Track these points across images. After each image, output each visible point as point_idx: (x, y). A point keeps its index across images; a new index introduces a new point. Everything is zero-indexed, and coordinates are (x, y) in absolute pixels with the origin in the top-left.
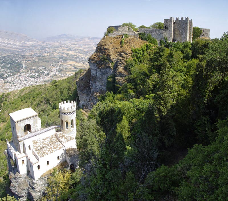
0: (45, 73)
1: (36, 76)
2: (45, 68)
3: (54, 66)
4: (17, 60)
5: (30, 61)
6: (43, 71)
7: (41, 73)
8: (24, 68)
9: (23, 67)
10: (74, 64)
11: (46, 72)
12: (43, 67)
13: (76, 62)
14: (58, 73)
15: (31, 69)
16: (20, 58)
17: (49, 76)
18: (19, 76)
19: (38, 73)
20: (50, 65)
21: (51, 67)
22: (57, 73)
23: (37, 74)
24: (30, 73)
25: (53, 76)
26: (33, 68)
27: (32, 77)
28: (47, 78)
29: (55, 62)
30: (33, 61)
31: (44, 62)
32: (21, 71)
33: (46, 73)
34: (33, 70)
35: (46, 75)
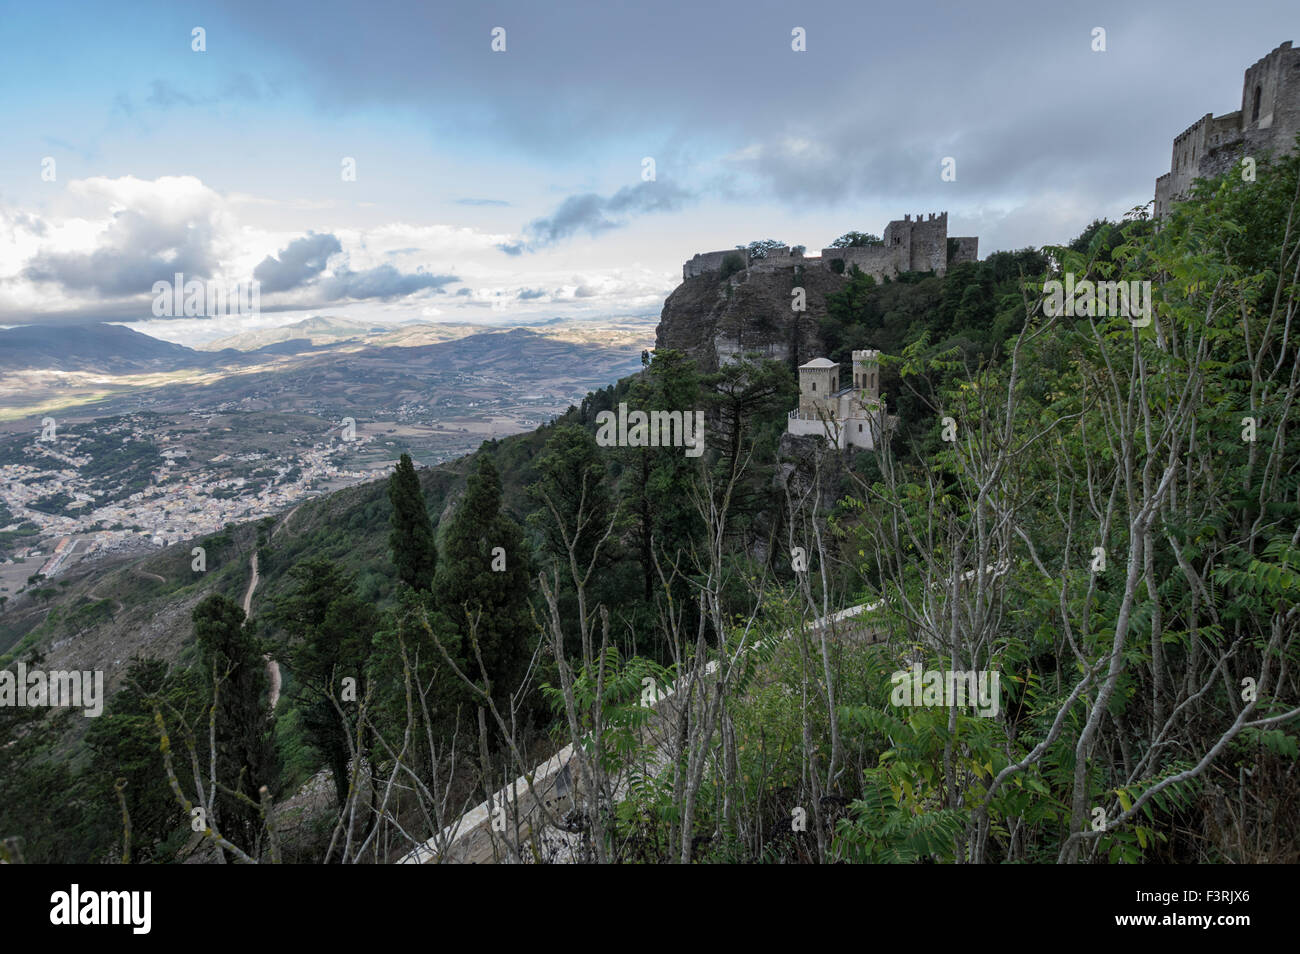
0: (277, 474)
1: (239, 490)
2: (270, 458)
3: (311, 446)
4: (128, 433)
5: (194, 432)
6: (268, 467)
7: (258, 475)
8: (171, 463)
9: (165, 458)
10: (390, 431)
11: (282, 471)
12: (262, 451)
13: (399, 423)
14: (335, 469)
15: (210, 467)
16: (141, 425)
17: (299, 483)
18: (156, 496)
19: (247, 477)
20: (292, 442)
21: (298, 450)
22: (331, 470)
23: (241, 482)
24: (209, 481)
25: (314, 485)
26: (214, 460)
27: (219, 494)
28: (289, 493)
29: (312, 429)
30: (209, 430)
31: (260, 431)
32: (160, 478)
33: (282, 475)
34: (221, 466)
35: (283, 482)
